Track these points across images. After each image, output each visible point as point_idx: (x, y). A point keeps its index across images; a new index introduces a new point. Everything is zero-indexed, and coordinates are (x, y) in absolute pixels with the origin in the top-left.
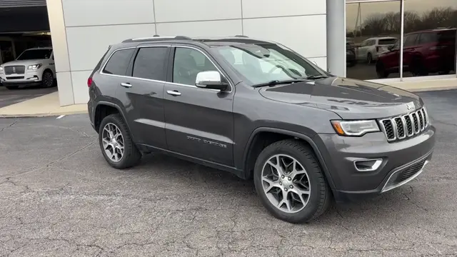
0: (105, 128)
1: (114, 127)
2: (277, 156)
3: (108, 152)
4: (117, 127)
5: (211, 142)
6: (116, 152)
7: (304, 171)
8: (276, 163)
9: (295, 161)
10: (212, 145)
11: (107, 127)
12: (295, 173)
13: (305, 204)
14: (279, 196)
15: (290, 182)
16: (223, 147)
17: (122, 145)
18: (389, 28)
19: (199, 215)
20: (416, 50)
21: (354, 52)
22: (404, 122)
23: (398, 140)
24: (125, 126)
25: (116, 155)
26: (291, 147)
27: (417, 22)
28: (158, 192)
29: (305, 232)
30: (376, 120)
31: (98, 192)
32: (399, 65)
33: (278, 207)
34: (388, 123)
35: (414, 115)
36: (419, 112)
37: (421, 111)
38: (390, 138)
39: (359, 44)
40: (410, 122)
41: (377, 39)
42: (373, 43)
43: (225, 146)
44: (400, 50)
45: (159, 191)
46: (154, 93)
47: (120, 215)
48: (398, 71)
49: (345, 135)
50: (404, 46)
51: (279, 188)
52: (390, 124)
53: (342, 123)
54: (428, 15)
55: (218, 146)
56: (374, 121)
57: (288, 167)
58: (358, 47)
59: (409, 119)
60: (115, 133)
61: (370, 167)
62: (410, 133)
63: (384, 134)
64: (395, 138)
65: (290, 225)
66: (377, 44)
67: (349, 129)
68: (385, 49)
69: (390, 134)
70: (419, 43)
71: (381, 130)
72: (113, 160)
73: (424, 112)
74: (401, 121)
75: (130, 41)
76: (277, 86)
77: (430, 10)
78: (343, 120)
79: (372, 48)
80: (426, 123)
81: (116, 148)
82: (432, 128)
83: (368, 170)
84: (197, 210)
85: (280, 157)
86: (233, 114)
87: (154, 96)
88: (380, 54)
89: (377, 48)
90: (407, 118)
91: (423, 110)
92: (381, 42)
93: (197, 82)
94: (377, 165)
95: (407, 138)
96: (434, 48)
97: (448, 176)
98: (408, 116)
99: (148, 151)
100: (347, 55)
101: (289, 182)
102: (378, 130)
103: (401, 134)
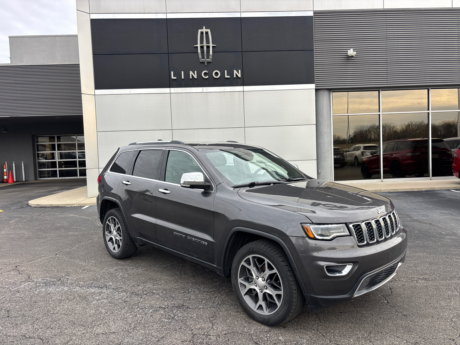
0: (107, 222)
1: (115, 220)
2: (250, 257)
3: (109, 244)
4: (116, 220)
5: (193, 239)
6: (116, 243)
7: (275, 271)
8: (250, 264)
9: (267, 260)
10: (195, 241)
11: (109, 221)
12: (268, 272)
13: (279, 304)
14: (255, 298)
15: (264, 283)
16: (205, 245)
17: (120, 236)
18: (373, 137)
19: (180, 314)
20: (394, 156)
21: (343, 156)
22: (374, 226)
23: (368, 245)
24: (123, 218)
25: (116, 246)
26: (262, 246)
27: (395, 132)
28: (147, 286)
29: (281, 338)
30: (346, 224)
31: (92, 283)
32: (380, 168)
33: (255, 310)
34: (358, 227)
35: (384, 219)
36: (389, 216)
37: (392, 215)
38: (360, 242)
39: (348, 150)
40: (381, 226)
41: (362, 145)
42: (358, 149)
43: (206, 243)
44: (380, 155)
45: (149, 285)
46: (147, 191)
47: (103, 311)
48: (379, 172)
49: (315, 239)
50: (383, 152)
51: (255, 290)
52: (361, 228)
53: (312, 227)
54: (404, 128)
55: (200, 244)
56: (344, 225)
57: (262, 267)
58: (346, 151)
59: (380, 223)
60: (115, 225)
61: (340, 272)
62: (381, 236)
63: (354, 239)
64: (365, 242)
65: (267, 328)
66: (362, 150)
67: (320, 233)
68: (368, 154)
69: (360, 238)
70: (397, 150)
71: (351, 235)
72: (114, 251)
73: (394, 216)
74: (371, 226)
75: (135, 144)
76: (256, 187)
77: (407, 123)
78: (313, 223)
79: (358, 153)
80: (397, 226)
81: (116, 240)
82: (404, 231)
83: (338, 275)
84: (179, 307)
85: (253, 257)
86: (214, 213)
87: (147, 193)
88: (364, 158)
89: (362, 153)
90: (377, 222)
91: (393, 214)
92: (365, 148)
93: (182, 182)
94: (347, 269)
95: (378, 242)
96: (409, 154)
97: (426, 277)
98: (378, 221)
99: (142, 244)
100: (334, 159)
101: (262, 282)
102: (348, 234)
103: (372, 238)
